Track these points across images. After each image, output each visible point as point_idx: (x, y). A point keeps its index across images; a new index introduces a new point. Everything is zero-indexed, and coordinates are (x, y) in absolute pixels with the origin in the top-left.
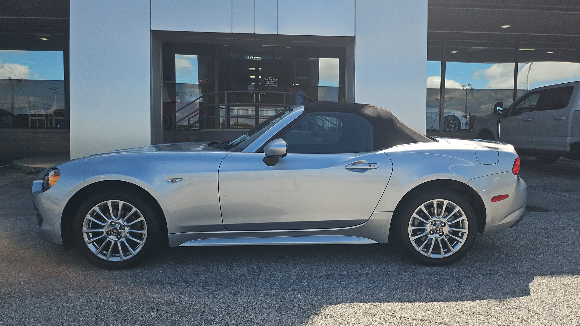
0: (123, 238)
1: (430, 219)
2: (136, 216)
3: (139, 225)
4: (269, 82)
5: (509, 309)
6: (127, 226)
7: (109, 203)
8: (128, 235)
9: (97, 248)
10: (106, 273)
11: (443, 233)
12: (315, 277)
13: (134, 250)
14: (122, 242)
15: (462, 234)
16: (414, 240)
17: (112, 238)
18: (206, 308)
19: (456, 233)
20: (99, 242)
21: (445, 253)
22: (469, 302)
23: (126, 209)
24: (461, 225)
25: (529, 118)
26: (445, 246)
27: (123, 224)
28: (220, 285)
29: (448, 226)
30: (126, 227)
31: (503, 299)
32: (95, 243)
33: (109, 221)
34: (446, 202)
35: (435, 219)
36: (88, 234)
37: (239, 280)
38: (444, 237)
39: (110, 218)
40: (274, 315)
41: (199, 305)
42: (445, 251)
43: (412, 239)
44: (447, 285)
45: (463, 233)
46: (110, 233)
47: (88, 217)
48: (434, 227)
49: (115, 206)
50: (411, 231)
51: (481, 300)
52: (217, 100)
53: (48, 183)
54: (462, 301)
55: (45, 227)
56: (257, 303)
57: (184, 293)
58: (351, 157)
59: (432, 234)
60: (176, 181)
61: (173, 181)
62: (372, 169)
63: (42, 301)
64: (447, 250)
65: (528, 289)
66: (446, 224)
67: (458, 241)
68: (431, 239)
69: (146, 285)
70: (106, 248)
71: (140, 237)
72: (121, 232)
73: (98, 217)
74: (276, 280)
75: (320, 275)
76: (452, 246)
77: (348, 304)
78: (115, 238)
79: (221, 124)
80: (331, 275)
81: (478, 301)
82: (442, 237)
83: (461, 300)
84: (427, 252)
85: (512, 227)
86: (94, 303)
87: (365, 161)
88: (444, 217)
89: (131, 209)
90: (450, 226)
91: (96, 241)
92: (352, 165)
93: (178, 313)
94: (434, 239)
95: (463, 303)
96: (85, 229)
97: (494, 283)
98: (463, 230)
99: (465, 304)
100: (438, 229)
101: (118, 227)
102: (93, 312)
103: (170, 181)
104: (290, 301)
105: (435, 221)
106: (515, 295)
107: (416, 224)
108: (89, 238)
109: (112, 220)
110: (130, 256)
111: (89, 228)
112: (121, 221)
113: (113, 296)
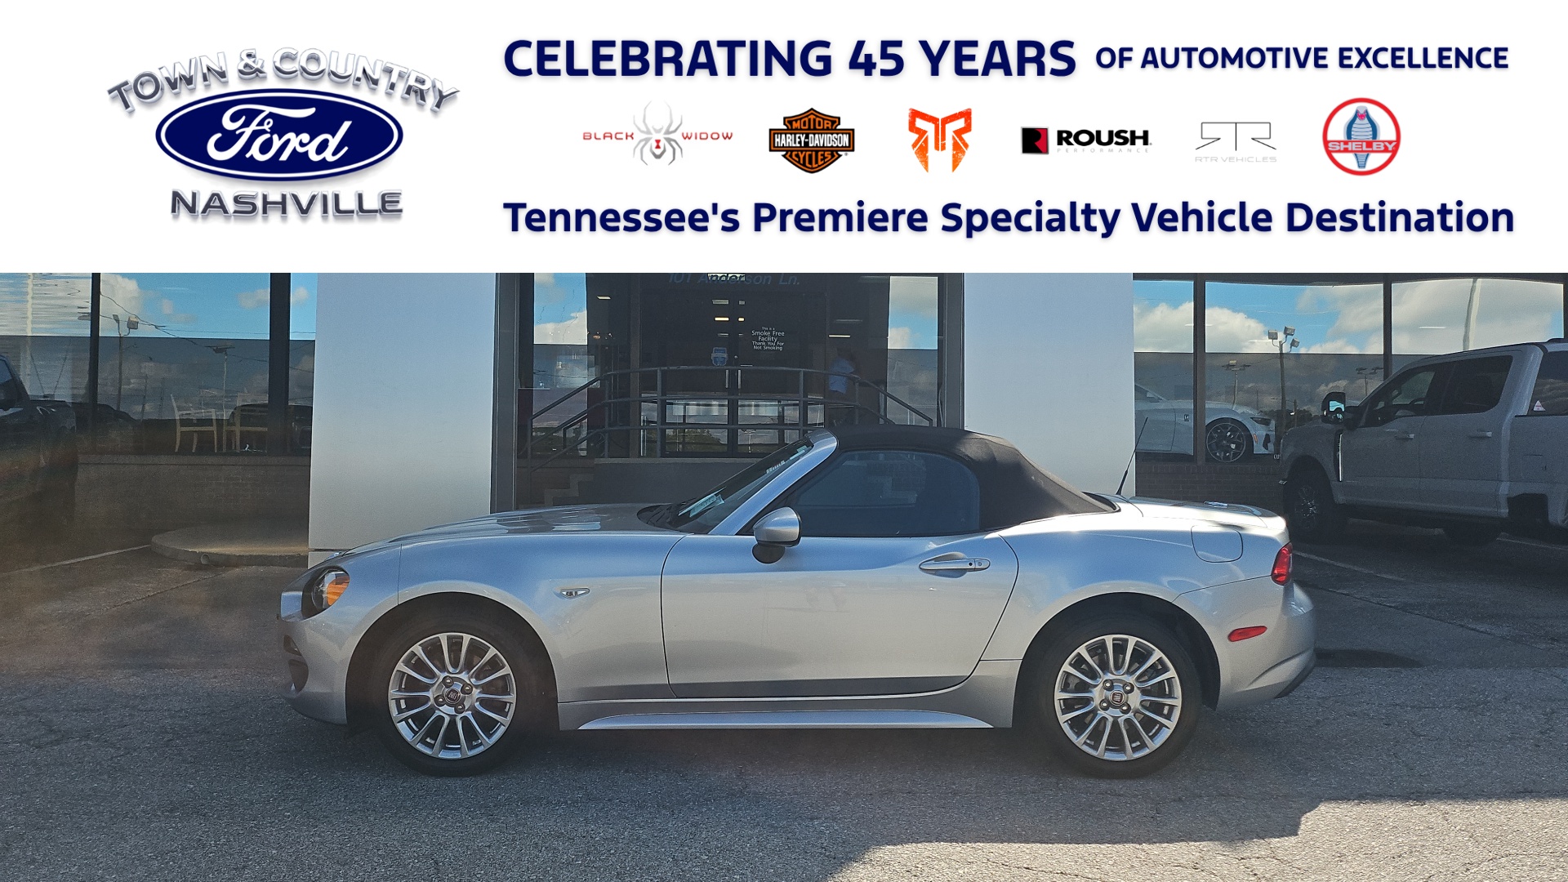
0: (467, 710)
1: (1100, 677)
2: (494, 665)
3: (500, 684)
4: (763, 339)
5: (1242, 859)
6: (477, 687)
7: (443, 638)
8: (477, 704)
9: (415, 733)
10: (433, 783)
11: (1129, 706)
12: (857, 795)
13: (489, 736)
14: (465, 720)
15: (1169, 709)
16: (1067, 721)
17: (446, 710)
18: (641, 846)
19: (1157, 708)
20: (419, 719)
21: (1135, 750)
22: (1166, 845)
23: (476, 650)
24: (1167, 690)
25: (1407, 433)
26: (1134, 736)
27: (468, 682)
28: (665, 807)
29: (1139, 691)
30: (474, 689)
31: (1236, 842)
32: (410, 721)
33: (442, 675)
34: (1132, 641)
35: (1110, 676)
36: (398, 701)
37: (701, 800)
38: (1130, 715)
39: (443, 668)
40: (772, 860)
41: (625, 842)
42: (1134, 745)
43: (1063, 718)
44: (1129, 814)
45: (1172, 707)
46: (441, 700)
47: (401, 666)
48: (1109, 694)
49: (455, 645)
50: (1062, 701)
51: (1192, 841)
52: (635, 382)
53: (320, 598)
54: (1150, 844)
55: (313, 687)
56: (739, 840)
57: (595, 821)
58: (931, 544)
59: (1105, 709)
60: (576, 593)
61: (571, 594)
62: (975, 570)
63: (323, 832)
64: (1138, 743)
65: (1297, 825)
66: (1135, 688)
67: (1162, 725)
68: (1104, 719)
69: (517, 805)
70: (433, 732)
71: (500, 708)
72: (464, 699)
73: (419, 666)
74: (778, 800)
75: (869, 792)
76: (1151, 734)
77: (919, 845)
78: (451, 711)
79: (644, 441)
80: (891, 791)
81: (1184, 843)
82: (1126, 716)
83: (1150, 841)
84: (1096, 748)
85: (1280, 696)
86: (424, 835)
87: (960, 554)
88: (1130, 672)
89: (486, 650)
90: (1144, 692)
91: (411, 717)
92: (933, 562)
93: (589, 854)
94: (1111, 720)
95: (1150, 846)
96: (393, 692)
97: (1229, 811)
98: (1171, 700)
99: (1155, 849)
100: (1118, 698)
101: (458, 687)
102: (426, 849)
103: (565, 593)
104: (805, 838)
105: (1112, 682)
106: (1264, 833)
107: (1072, 686)
108: (400, 711)
109: (446, 674)
110: (481, 749)
111: (399, 691)
112: (464, 676)
113: (458, 824)
